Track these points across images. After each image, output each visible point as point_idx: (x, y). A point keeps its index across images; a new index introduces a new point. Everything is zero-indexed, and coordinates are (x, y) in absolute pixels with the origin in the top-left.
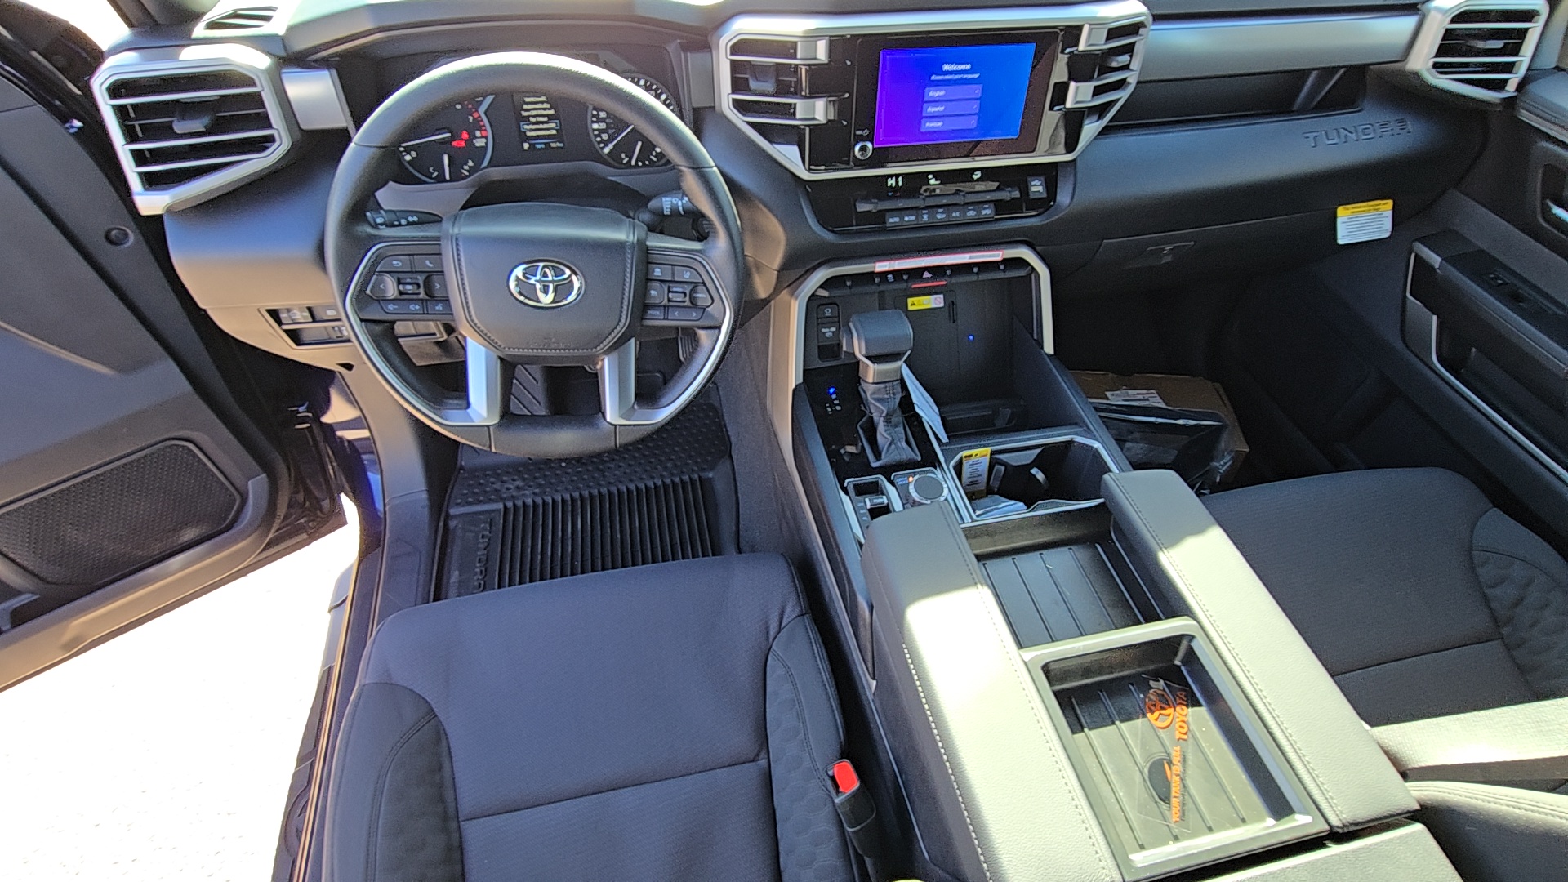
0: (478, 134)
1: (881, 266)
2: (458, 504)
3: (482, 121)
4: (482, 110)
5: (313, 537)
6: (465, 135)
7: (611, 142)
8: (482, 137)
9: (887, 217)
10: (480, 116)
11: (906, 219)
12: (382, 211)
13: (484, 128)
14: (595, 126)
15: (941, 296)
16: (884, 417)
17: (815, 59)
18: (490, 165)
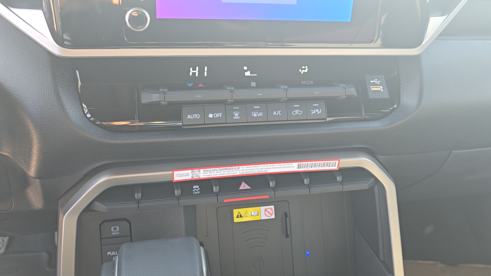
1: (181, 176)
9: (185, 112)
11: (211, 116)
15: (273, 207)
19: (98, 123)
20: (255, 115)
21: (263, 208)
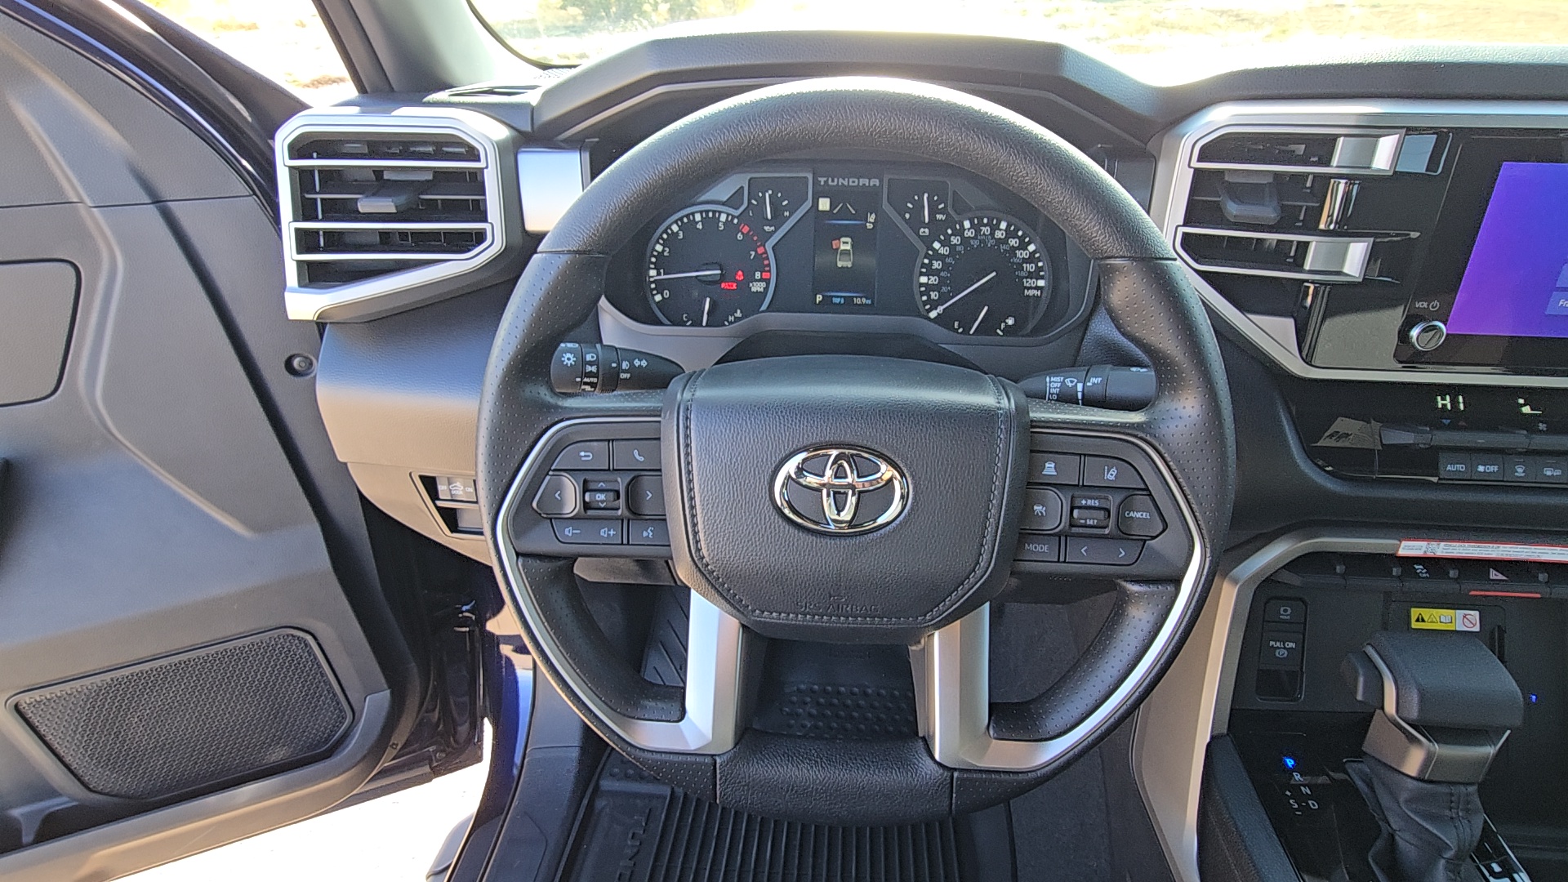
0: (758, 275)
1: (1410, 548)
2: (613, 775)
3: (767, 258)
4: (769, 245)
5: (437, 772)
6: (740, 276)
7: (942, 305)
8: (761, 280)
9: (1442, 460)
10: (766, 252)
11: (1481, 468)
12: (598, 346)
13: (767, 269)
14: (924, 279)
15: (1476, 614)
16: (1448, 860)
17: (1369, 168)
18: (768, 310)
19: (1330, 468)
20: (1549, 473)
21: (1460, 613)
